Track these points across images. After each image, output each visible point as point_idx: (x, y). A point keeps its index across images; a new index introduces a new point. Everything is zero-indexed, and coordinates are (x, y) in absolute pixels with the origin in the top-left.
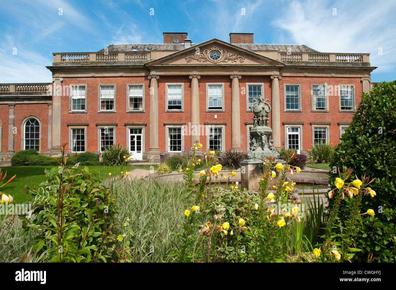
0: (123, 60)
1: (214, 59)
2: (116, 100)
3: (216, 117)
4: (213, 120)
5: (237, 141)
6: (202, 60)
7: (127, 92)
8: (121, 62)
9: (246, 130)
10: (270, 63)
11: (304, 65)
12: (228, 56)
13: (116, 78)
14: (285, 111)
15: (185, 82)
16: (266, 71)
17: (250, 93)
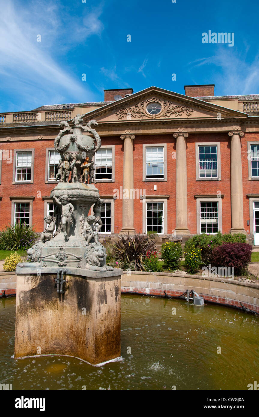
0: (44, 120)
1: (152, 113)
2: (34, 169)
3: (155, 188)
4: (151, 192)
5: (182, 220)
6: (138, 115)
7: (47, 158)
8: (41, 122)
9: (195, 205)
10: (228, 115)
12: (171, 108)
13: (35, 142)
14: (250, 179)
15: (116, 144)
16: (222, 126)
17: (201, 157)
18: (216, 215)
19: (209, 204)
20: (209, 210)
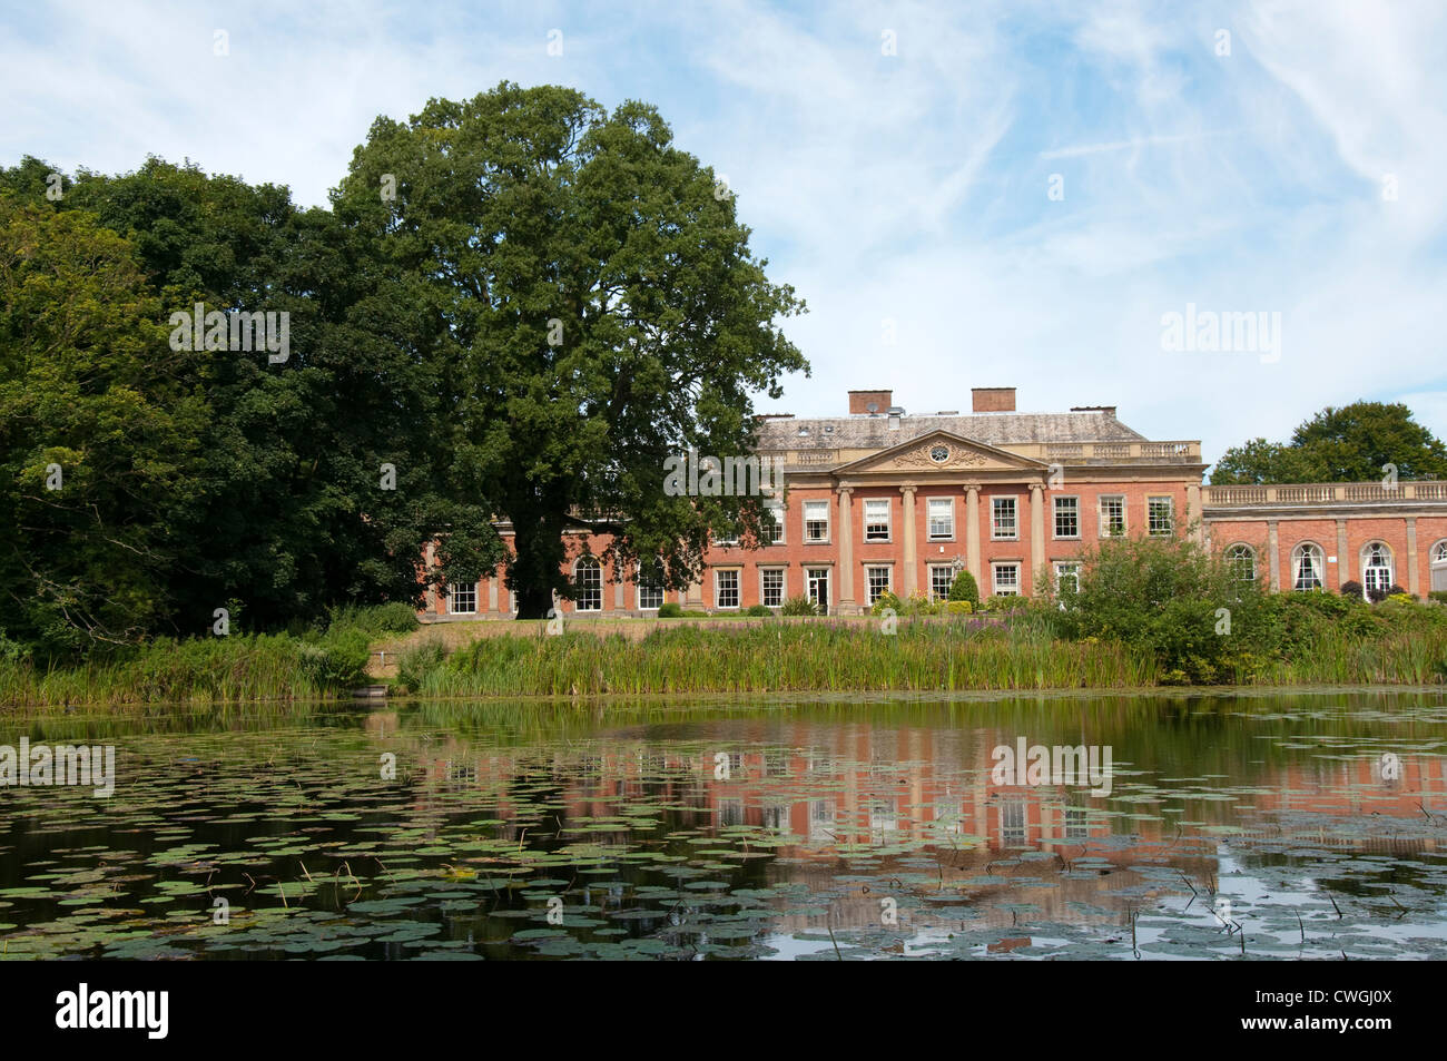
0: (797, 463)
1: (937, 460)
2: (786, 526)
3: (942, 550)
4: (937, 555)
6: (920, 463)
7: (803, 513)
8: (793, 466)
9: (989, 570)
10: (1027, 465)
11: (1085, 464)
12: (961, 455)
14: (1053, 538)
15: (893, 496)
16: (1020, 478)
17: (997, 512)
18: (1013, 582)
19: (1006, 569)
20: (1006, 575)
